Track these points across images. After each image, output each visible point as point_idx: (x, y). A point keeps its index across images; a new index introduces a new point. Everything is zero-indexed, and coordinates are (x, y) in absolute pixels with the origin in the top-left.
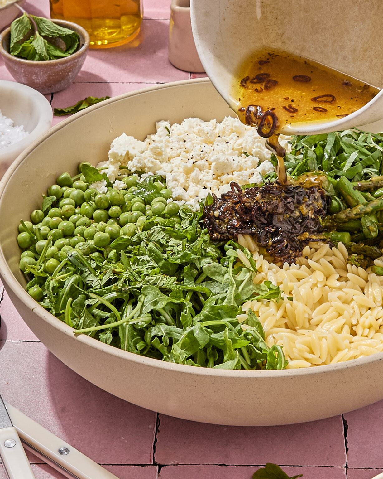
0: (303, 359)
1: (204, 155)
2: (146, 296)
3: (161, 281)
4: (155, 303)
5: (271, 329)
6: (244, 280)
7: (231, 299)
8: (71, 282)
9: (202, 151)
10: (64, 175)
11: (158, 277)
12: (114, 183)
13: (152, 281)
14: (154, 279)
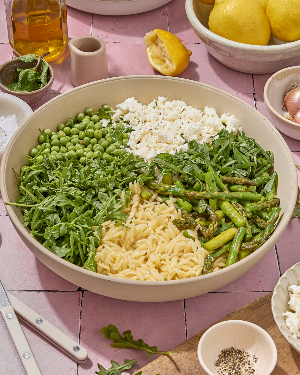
0: (109, 265)
1: (158, 127)
2: (57, 196)
3: (72, 191)
4: (59, 202)
5: (107, 241)
6: (116, 208)
7: (100, 216)
8: (33, 173)
9: (158, 125)
10: (89, 110)
11: (72, 189)
12: (113, 123)
13: (67, 190)
14: (68, 189)
